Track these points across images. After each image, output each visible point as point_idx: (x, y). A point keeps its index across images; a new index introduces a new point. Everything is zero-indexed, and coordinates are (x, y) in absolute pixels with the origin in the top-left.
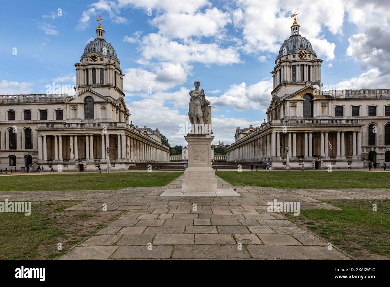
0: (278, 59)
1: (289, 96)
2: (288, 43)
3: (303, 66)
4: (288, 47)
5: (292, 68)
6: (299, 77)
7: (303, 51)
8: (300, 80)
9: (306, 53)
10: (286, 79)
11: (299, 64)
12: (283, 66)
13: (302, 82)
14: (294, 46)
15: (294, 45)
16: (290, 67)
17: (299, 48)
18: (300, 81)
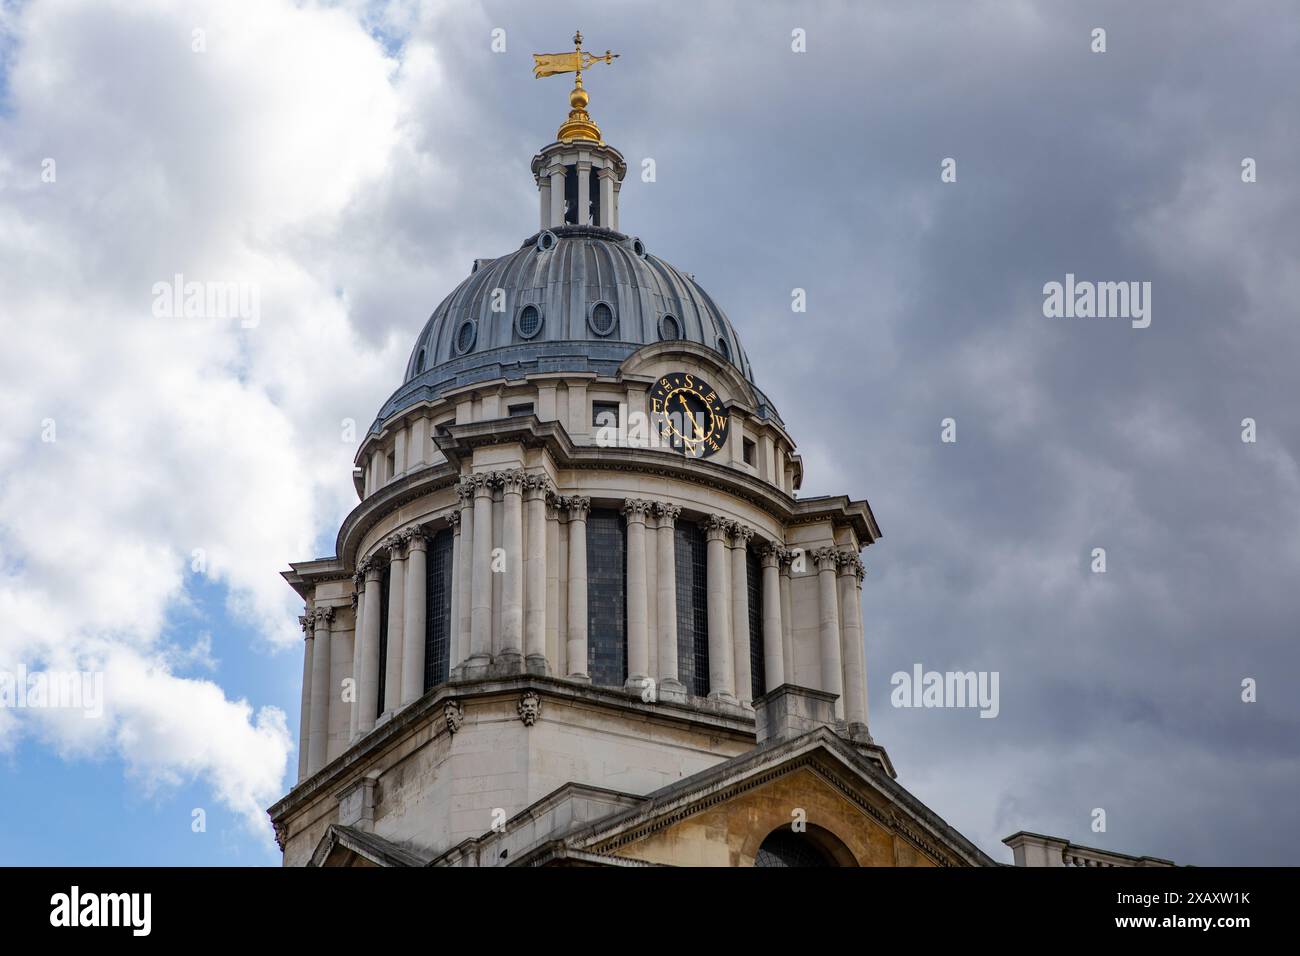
0: (406, 423)
1: (609, 822)
2: (536, 280)
3: (694, 529)
4: (530, 310)
5: (579, 529)
6: (660, 639)
7: (697, 381)
8: (674, 674)
9: (725, 412)
10: (527, 637)
11: (662, 501)
12: (496, 486)
13: (697, 702)
14: (604, 316)
15: (602, 306)
16: (561, 510)
17: (652, 338)
18: (670, 682)
